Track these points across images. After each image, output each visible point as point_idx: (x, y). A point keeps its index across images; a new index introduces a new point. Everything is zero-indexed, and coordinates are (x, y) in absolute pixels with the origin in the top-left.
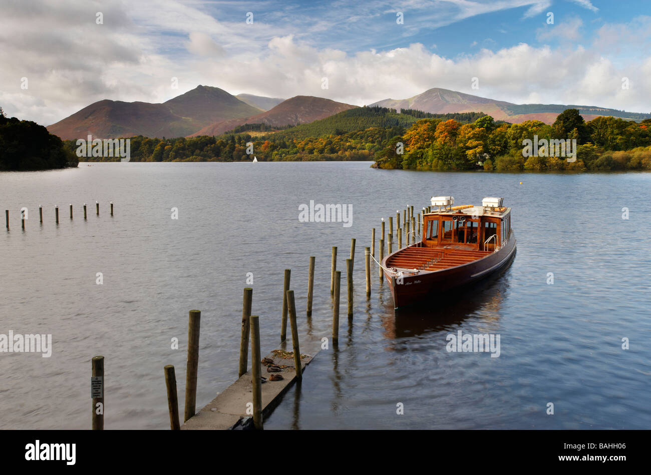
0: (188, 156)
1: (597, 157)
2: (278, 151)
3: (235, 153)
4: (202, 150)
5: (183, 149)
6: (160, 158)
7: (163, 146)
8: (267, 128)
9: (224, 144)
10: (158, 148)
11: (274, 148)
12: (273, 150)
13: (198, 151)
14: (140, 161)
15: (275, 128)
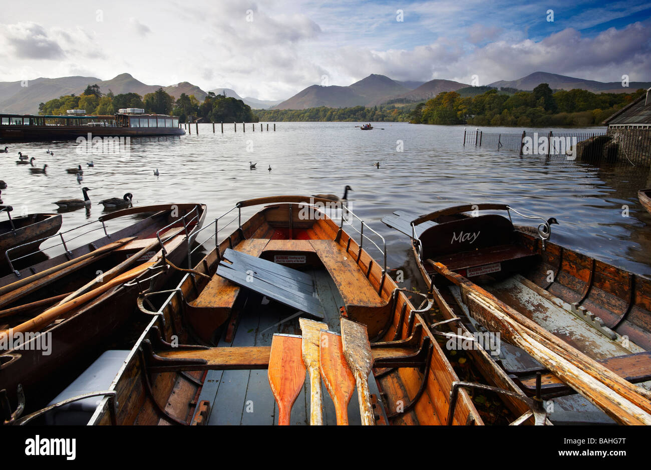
0: (346, 119)
1: (541, 116)
2: (402, 115)
3: (375, 116)
4: (354, 114)
5: (344, 114)
6: (330, 119)
7: (332, 113)
8: (408, 101)
9: (369, 112)
10: (329, 113)
11: (400, 113)
12: (399, 115)
13: (352, 116)
14: (318, 121)
15: (413, 101)
